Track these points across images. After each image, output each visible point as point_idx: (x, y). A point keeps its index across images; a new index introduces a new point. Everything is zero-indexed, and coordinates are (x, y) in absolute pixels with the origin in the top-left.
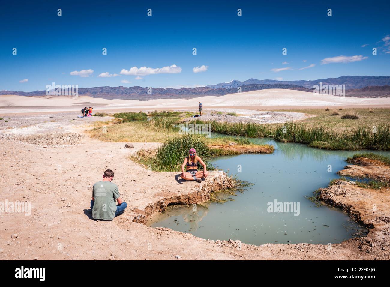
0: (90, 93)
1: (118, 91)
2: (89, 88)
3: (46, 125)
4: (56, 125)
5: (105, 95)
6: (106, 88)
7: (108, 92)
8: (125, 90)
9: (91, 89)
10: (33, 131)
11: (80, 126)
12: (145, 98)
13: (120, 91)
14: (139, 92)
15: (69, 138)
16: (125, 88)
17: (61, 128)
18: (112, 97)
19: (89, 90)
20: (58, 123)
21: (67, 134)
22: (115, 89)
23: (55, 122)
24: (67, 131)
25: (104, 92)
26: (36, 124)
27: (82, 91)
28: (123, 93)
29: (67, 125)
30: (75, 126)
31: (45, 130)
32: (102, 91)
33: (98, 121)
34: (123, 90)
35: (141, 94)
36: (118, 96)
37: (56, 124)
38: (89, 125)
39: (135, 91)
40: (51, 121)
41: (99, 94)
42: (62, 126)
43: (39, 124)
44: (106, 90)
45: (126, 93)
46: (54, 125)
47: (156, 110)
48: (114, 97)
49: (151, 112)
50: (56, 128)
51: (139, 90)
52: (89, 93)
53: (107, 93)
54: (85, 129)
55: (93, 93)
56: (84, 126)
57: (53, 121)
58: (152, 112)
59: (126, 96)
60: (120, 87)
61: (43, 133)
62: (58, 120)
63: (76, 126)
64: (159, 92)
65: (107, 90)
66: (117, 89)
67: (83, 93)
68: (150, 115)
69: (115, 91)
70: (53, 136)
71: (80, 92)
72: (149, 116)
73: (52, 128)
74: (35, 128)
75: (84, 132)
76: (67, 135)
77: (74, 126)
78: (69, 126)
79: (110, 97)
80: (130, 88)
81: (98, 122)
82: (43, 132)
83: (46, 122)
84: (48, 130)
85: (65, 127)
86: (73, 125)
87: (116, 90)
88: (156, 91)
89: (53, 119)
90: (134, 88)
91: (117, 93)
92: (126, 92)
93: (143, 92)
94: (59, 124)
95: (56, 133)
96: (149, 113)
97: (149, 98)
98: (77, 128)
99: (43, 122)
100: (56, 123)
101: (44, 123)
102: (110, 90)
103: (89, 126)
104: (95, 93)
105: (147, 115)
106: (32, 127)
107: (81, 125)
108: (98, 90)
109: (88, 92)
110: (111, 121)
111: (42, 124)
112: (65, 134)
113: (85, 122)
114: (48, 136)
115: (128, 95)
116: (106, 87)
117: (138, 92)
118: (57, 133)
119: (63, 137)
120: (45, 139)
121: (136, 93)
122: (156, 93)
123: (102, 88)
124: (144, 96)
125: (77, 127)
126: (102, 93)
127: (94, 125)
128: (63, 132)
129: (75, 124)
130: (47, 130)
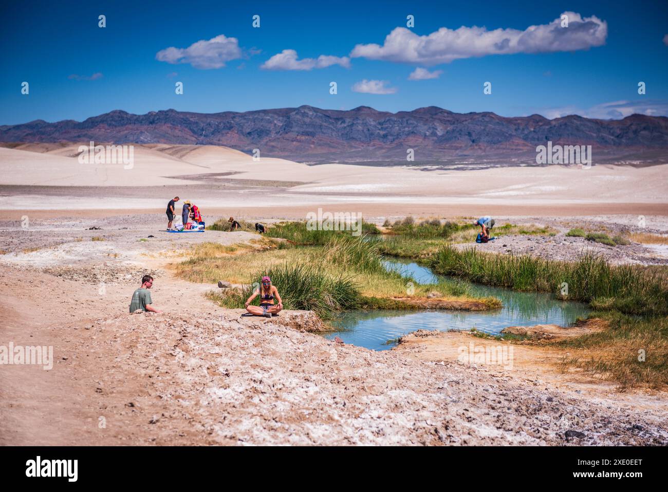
0: (241, 132)
1: (353, 124)
2: (234, 115)
3: (80, 248)
4: (105, 247)
5: (299, 141)
6: (304, 115)
7: (311, 130)
8: (380, 124)
9: (243, 116)
10: (53, 260)
11: (161, 253)
12: (464, 157)
13: (360, 128)
14: (440, 133)
15: (129, 276)
16: (380, 113)
17: (116, 255)
18: (325, 150)
19: (237, 120)
20: (110, 243)
21: (127, 268)
22: (337, 119)
23: (102, 240)
24: (128, 262)
25: (296, 129)
26: (57, 244)
27: (209, 124)
28: (370, 136)
29: (129, 249)
30: (148, 251)
31: (80, 258)
32: (287, 127)
33: (210, 243)
34: (373, 123)
35: (447, 140)
36: (351, 147)
37: (103, 246)
38: (181, 251)
39: (423, 128)
40: (93, 239)
41: (274, 140)
42: (117, 251)
43: (65, 245)
44: (305, 123)
45: (385, 136)
46: (101, 248)
47: (409, 216)
48: (333, 150)
49: (392, 222)
50: (104, 254)
51: (437, 124)
52: (233, 136)
53: (307, 134)
54: (169, 260)
55: (249, 133)
56: (170, 253)
57: (98, 240)
58: (396, 224)
59: (382, 148)
60: (359, 109)
61: (75, 265)
62: (109, 236)
63: (150, 253)
64: (526, 132)
65: (307, 120)
66: (348, 120)
67: (213, 133)
68: (388, 231)
69: (340, 125)
70: (96, 271)
71: (203, 130)
72: (385, 234)
73: (94, 255)
74: (56, 253)
75: (165, 267)
76: (128, 270)
77: (146, 252)
78: (135, 253)
79: (319, 151)
80: (402, 114)
81: (208, 246)
82: (75, 262)
83: (81, 241)
84: (86, 258)
85: (125, 253)
86: (143, 250)
87: (344, 122)
88: (513, 127)
89: (96, 233)
90: (418, 114)
91: (349, 136)
92: (382, 133)
93: (453, 131)
94: (110, 248)
95: (102, 265)
96: (386, 224)
97: (480, 157)
98: (153, 259)
99: (74, 241)
100: (103, 243)
101: (76, 243)
102: (318, 121)
103: (182, 255)
104: (259, 136)
105: (380, 233)
106: (50, 251)
107: (163, 251)
108: (270, 122)
109: (230, 128)
110: (249, 244)
111: (71, 244)
112: (123, 268)
113: (174, 245)
114: (86, 270)
115: (394, 145)
116: (302, 111)
117: (434, 134)
118: (105, 265)
119: (118, 274)
120: (80, 276)
121: (425, 136)
122: (511, 135)
123: (285, 113)
124: (457, 148)
125: (153, 256)
126: (287, 136)
127: (194, 252)
128: (118, 264)
129: (147, 247)
130: (84, 258)
